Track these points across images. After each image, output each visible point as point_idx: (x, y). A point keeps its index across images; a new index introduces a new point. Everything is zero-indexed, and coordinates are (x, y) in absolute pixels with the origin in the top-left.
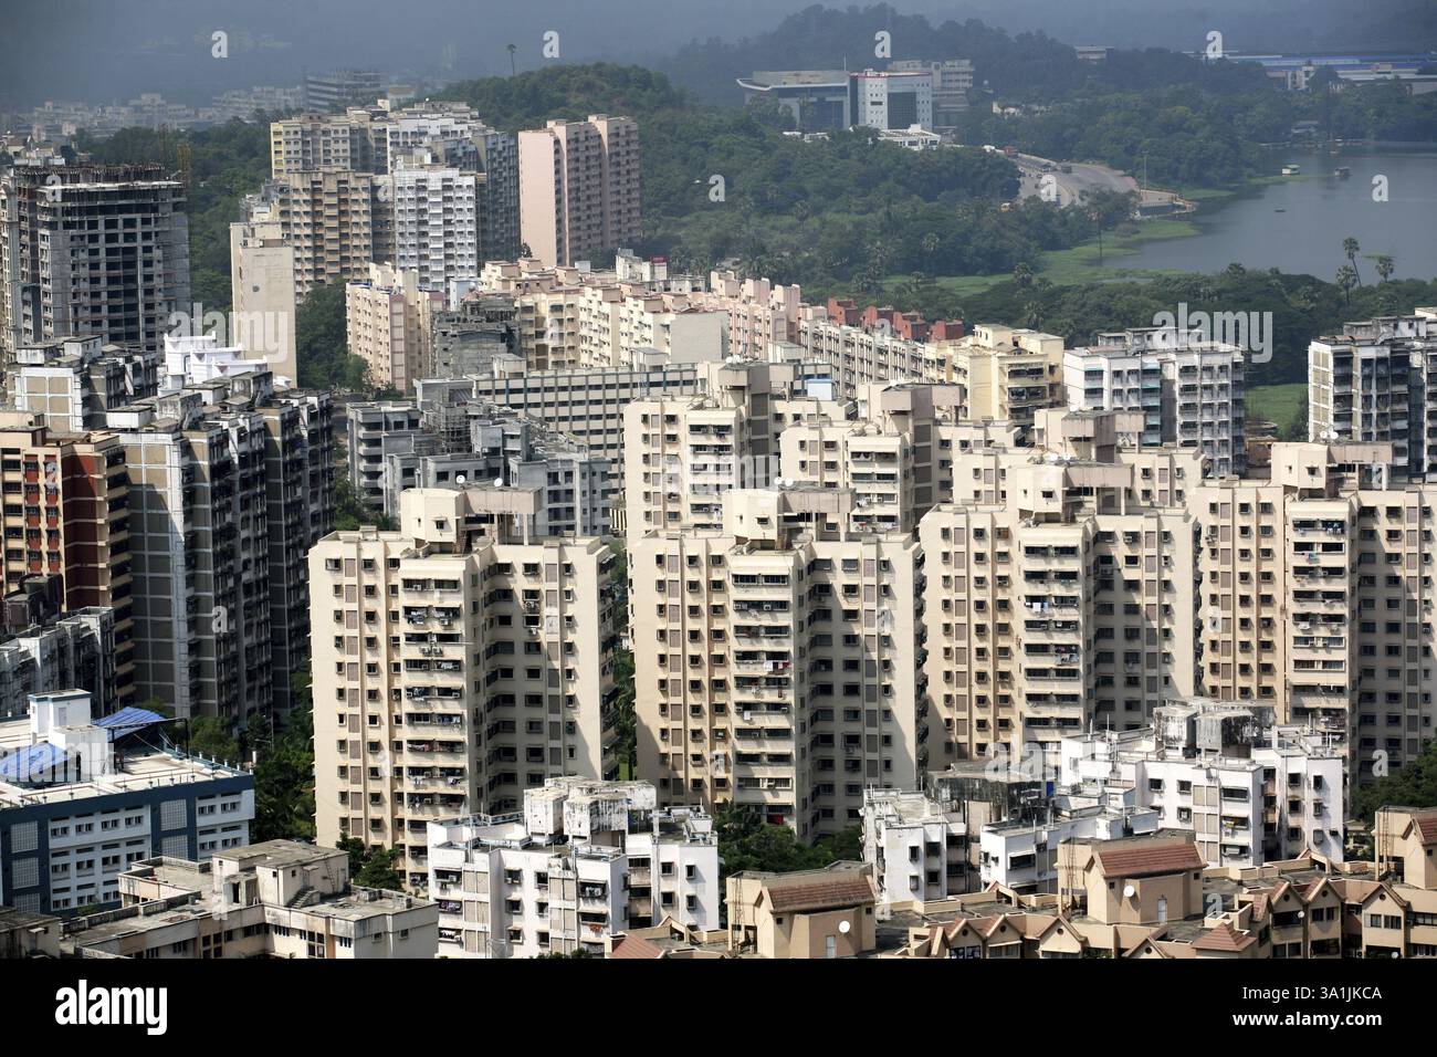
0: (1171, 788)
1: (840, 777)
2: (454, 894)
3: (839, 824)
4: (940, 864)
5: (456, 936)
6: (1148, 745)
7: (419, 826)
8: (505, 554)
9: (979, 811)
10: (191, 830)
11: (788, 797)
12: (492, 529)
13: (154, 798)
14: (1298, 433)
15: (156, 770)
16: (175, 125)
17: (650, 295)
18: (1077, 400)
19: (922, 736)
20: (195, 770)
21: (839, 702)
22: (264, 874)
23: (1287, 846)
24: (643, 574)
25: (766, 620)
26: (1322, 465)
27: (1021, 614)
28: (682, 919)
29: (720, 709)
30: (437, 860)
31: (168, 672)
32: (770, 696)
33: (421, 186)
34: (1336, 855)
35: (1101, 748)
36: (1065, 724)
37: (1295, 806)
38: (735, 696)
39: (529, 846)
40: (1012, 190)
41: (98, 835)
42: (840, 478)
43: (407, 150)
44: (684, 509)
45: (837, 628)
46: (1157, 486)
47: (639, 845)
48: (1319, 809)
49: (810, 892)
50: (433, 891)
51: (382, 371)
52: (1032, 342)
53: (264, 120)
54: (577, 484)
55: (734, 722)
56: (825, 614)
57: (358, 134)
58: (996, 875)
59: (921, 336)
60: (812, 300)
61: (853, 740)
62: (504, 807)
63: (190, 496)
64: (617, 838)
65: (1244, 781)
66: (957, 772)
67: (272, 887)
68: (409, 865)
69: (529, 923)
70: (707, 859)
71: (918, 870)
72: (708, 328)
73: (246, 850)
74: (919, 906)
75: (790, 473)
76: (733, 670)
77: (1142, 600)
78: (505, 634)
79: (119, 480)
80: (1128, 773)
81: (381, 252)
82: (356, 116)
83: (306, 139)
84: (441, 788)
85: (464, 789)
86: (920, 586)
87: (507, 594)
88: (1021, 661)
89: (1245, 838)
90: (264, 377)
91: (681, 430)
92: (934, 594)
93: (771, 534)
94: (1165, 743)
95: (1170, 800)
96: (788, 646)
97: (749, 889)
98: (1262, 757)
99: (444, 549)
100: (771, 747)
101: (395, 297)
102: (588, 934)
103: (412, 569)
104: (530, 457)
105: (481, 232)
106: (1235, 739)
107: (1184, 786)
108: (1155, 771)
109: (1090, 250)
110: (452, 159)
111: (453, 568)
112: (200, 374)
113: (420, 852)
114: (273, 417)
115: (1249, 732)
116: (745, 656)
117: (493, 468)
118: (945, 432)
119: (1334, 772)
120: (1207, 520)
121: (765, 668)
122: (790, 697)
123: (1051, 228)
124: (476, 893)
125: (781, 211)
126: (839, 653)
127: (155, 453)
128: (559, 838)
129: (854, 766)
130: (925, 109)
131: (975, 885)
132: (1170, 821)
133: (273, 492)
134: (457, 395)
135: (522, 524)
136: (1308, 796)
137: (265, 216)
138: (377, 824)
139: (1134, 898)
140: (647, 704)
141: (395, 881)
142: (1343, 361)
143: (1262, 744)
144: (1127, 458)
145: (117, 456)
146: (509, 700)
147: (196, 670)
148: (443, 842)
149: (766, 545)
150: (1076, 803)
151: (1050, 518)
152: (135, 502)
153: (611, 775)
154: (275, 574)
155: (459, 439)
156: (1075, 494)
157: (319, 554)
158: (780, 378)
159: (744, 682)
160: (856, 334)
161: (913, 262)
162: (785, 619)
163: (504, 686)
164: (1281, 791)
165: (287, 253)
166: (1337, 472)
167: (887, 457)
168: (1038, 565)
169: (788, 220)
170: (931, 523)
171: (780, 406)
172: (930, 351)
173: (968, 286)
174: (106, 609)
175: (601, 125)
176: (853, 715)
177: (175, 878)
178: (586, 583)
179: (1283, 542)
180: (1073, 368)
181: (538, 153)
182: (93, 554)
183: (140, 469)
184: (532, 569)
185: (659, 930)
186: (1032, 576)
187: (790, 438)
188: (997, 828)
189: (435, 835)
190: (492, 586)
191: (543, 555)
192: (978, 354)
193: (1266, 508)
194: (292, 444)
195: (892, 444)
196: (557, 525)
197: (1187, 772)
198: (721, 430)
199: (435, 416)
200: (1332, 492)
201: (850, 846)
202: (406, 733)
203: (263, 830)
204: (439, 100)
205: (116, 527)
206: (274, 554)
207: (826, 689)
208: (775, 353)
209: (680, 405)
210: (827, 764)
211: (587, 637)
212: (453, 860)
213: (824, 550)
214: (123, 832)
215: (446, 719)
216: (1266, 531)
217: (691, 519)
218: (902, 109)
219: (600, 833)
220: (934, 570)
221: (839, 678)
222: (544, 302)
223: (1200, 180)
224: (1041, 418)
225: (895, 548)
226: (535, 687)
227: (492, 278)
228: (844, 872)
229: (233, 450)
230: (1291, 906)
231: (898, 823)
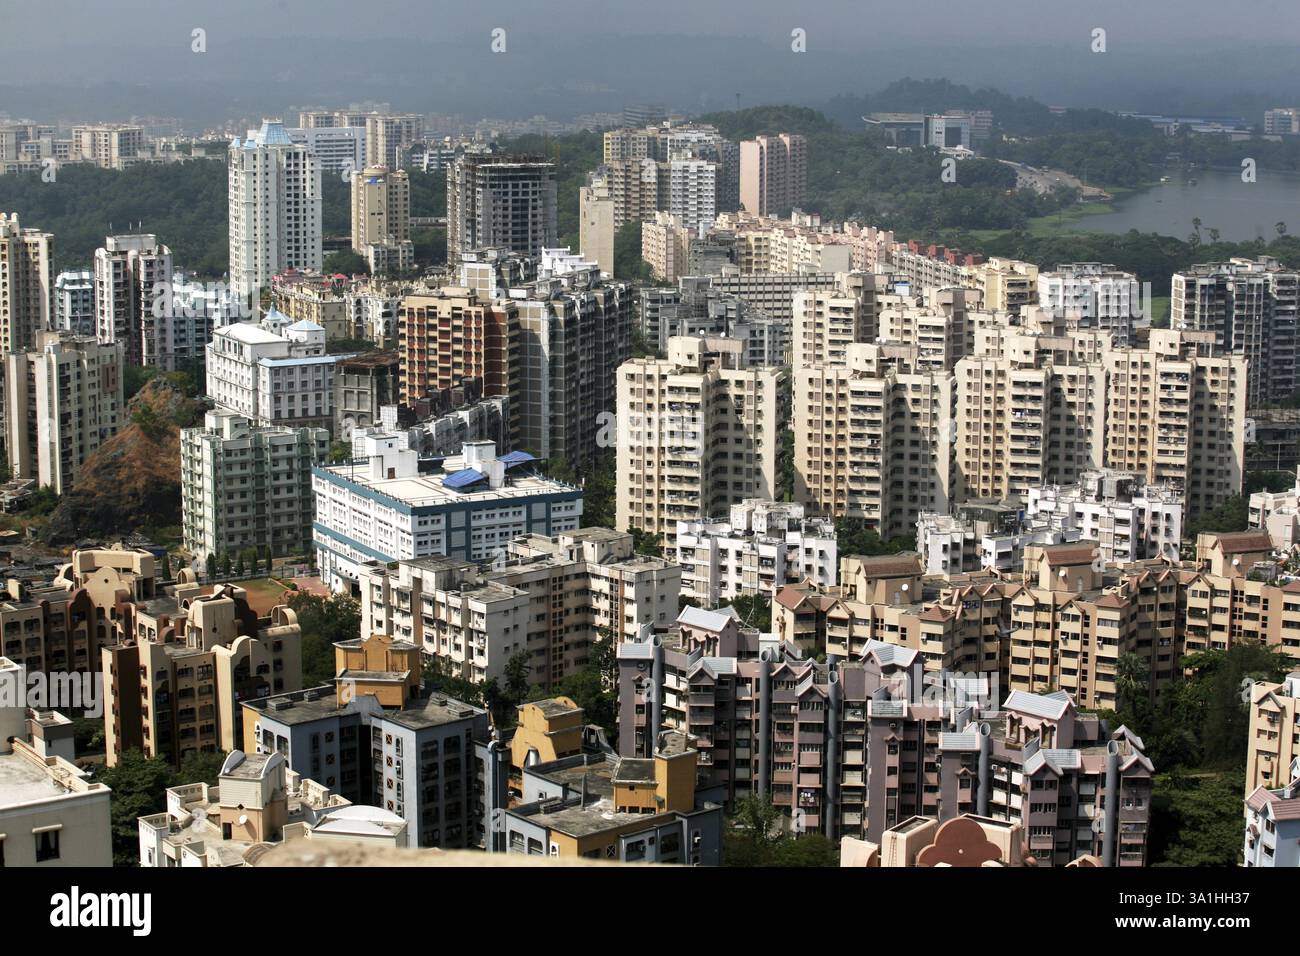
0: (1088, 517)
1: (906, 505)
2: (691, 561)
3: (904, 531)
4: (959, 555)
5: (691, 584)
6: (1076, 493)
7: (672, 523)
8: (725, 374)
9: (982, 526)
10: (548, 520)
11: (877, 515)
12: (718, 361)
13: (529, 501)
14: (1164, 324)
15: (529, 486)
16: (552, 133)
17: (810, 234)
18: (1045, 302)
19: (952, 484)
20: (551, 487)
21: (907, 463)
22: (587, 545)
23: (1149, 551)
24: (801, 388)
25: (868, 417)
26: (1177, 342)
27: (1009, 418)
28: (816, 580)
29: (841, 465)
30: (682, 541)
31: (538, 433)
32: (869, 459)
33: (685, 170)
34: (1176, 557)
35: (1050, 494)
36: (1031, 480)
37: (1155, 530)
38: (849, 458)
39: (732, 536)
40: (1012, 183)
41: (498, 520)
42: (913, 339)
43: (679, 150)
44: (825, 353)
45: (907, 422)
46: (1087, 350)
47: (793, 538)
48: (1168, 532)
49: (887, 567)
50: (679, 559)
51: (661, 270)
52: (1021, 268)
53: (601, 131)
54: (766, 337)
55: (848, 472)
56: (901, 415)
57: (652, 141)
58: (989, 562)
59: (959, 262)
60: (900, 240)
61: (914, 484)
62: (720, 514)
63: (553, 336)
64: (781, 533)
65: (1128, 515)
66: (970, 504)
67: (591, 552)
68: (666, 544)
69: (731, 578)
70: (831, 547)
71: (947, 558)
72: (841, 253)
73: (577, 532)
74: (947, 578)
75: (884, 335)
76: (849, 444)
77: (1076, 413)
78: (723, 418)
79: (515, 326)
80: (1065, 508)
81: (662, 206)
82: (651, 130)
83: (623, 142)
84: (685, 502)
85: (698, 503)
86: (954, 401)
87: (725, 397)
88: (1008, 444)
89: (1127, 546)
90: (596, 272)
91: (825, 309)
92: (962, 405)
93: (873, 369)
94: (1085, 493)
95: (1087, 524)
96: (880, 431)
97: (853, 564)
98: (1138, 502)
99: (691, 370)
100: (868, 487)
101: (669, 231)
102: (763, 586)
103: (673, 381)
104: (741, 321)
105: (718, 196)
106: (1124, 492)
107: (1095, 517)
108: (1079, 508)
109: (1055, 218)
110: (703, 156)
111: (696, 381)
112: (561, 269)
113: (672, 537)
114: (600, 294)
115: (1132, 488)
116: (855, 436)
117: (720, 327)
118: (971, 316)
119: (1176, 512)
120: (1114, 370)
121: (867, 443)
122: (880, 460)
123: (1034, 207)
124: (703, 561)
125: (883, 190)
126: (908, 436)
127: (535, 312)
128: (749, 532)
129: (914, 499)
130: (965, 137)
131: (978, 567)
132: (1086, 535)
133: (598, 336)
134: (702, 285)
135: (735, 359)
136: (1162, 524)
137: (599, 184)
138: (649, 521)
139: (1065, 577)
140: (800, 460)
141: (658, 552)
142: (1190, 285)
143: (1139, 495)
144: (1071, 334)
145: (514, 313)
146: (724, 455)
147: (553, 432)
148: (685, 533)
149: (870, 375)
150: (1035, 524)
151: (1027, 366)
152: (523, 339)
153: (779, 499)
154: (598, 381)
155: (702, 310)
156: (1041, 353)
157: (623, 370)
158: (881, 282)
159: (854, 450)
160: (924, 260)
161: (955, 221)
162: (879, 416)
163: (722, 448)
164: (1147, 521)
165: (611, 205)
166: (1185, 347)
167: (938, 329)
168: (1020, 392)
169: (888, 195)
170: (961, 366)
171: (881, 298)
172: (964, 271)
173: (986, 236)
174: (506, 397)
175: (786, 140)
176: (915, 470)
177: (538, 546)
178: (769, 392)
179: (1154, 384)
180: (1044, 283)
181: (750, 154)
182: (499, 366)
183: (526, 321)
184: (740, 383)
185: (802, 585)
186: (1016, 398)
187: (885, 317)
188: (991, 536)
189: (681, 528)
190: (717, 394)
191: (746, 376)
192: (991, 274)
193: (1146, 365)
194: (610, 309)
195: (941, 322)
196: (754, 359)
197: (1097, 509)
198: (847, 310)
199: (689, 297)
200: (1182, 357)
201: (910, 543)
202: (667, 471)
203: (587, 521)
204: (697, 123)
205: (512, 352)
206: (598, 370)
207: (900, 456)
208: (878, 269)
209: (824, 296)
210: (899, 497)
211: (769, 422)
212: (690, 542)
213: (902, 379)
214: (511, 519)
215: (689, 464)
216: (1146, 378)
217: (828, 359)
218: (953, 137)
219: (774, 531)
220: (962, 392)
221: (907, 450)
222: (752, 235)
223: (1115, 182)
224: (1024, 310)
225: (941, 379)
226: (740, 448)
227: (723, 221)
228: (906, 557)
229: (577, 311)
230: (1149, 584)
231: (937, 531)
